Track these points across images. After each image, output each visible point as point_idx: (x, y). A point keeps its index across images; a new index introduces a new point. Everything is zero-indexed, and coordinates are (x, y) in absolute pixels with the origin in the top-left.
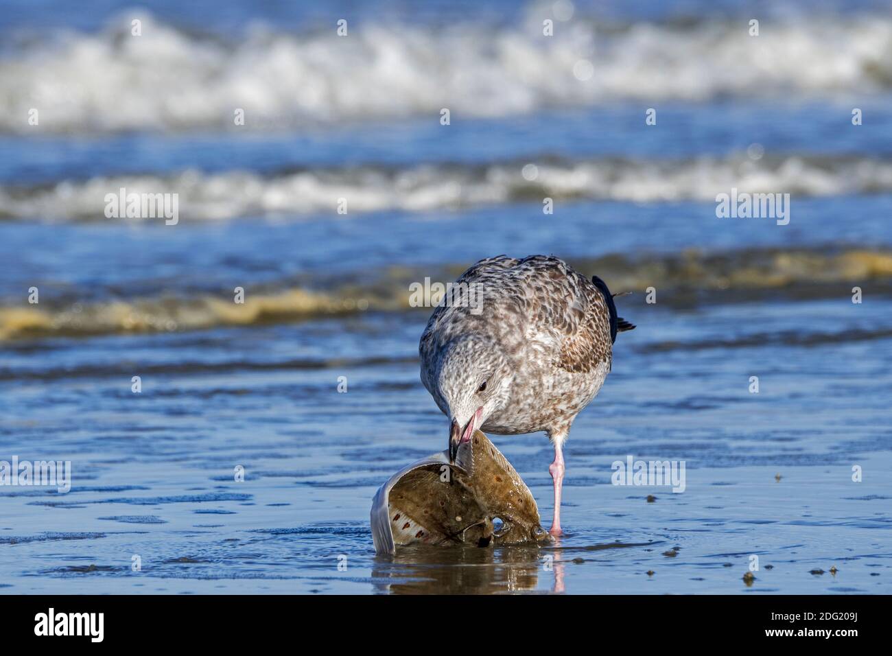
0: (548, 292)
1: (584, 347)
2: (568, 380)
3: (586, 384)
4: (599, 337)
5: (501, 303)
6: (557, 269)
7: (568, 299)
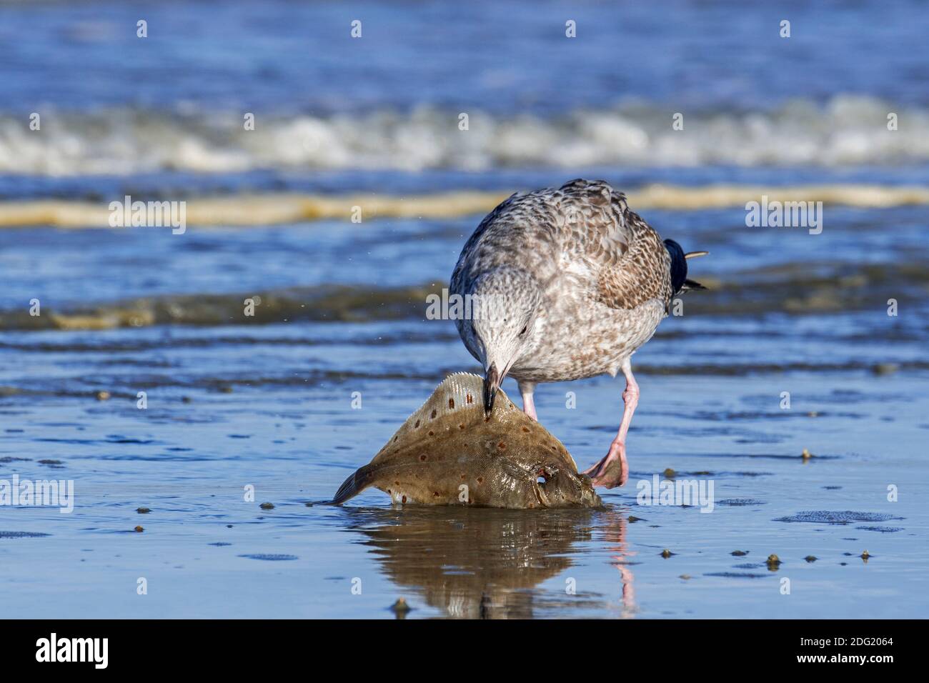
0: (583, 217)
1: (628, 282)
2: (607, 315)
3: (630, 321)
4: (649, 273)
5: (530, 232)
6: (601, 196)
7: (609, 227)
